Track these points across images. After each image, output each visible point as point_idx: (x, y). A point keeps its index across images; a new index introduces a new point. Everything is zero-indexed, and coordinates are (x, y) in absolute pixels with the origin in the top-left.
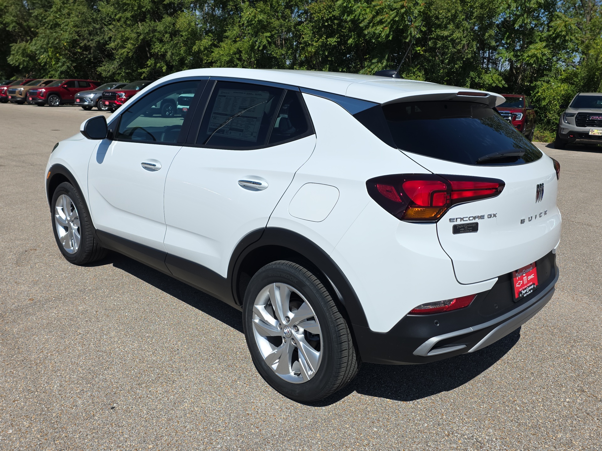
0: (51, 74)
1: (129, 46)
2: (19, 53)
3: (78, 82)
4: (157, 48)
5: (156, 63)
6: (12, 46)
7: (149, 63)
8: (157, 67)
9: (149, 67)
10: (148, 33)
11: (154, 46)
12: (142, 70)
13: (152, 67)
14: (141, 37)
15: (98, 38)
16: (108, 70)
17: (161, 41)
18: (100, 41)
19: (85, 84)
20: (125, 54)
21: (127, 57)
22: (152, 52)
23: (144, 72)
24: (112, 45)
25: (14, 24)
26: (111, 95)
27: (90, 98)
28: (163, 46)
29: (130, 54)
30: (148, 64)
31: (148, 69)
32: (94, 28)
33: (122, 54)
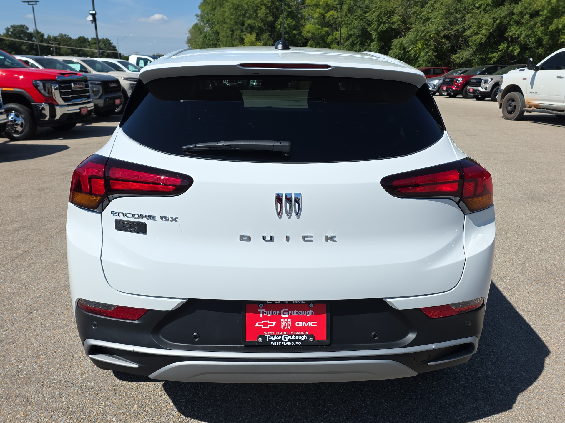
0: (419, 64)
1: (484, 31)
2: (397, 47)
3: (434, 69)
4: (513, 31)
5: (508, 47)
6: (392, 42)
7: (501, 47)
8: (509, 51)
9: (500, 51)
10: (505, 17)
11: (510, 28)
12: (493, 55)
13: (504, 51)
14: (498, 22)
15: (457, 27)
16: (462, 57)
17: (518, 23)
18: (459, 30)
19: (439, 71)
20: (478, 40)
21: (481, 44)
22: (506, 36)
23: (494, 57)
24: (468, 33)
25: (399, 22)
26: (450, 81)
27: (433, 84)
28: (519, 29)
29: (483, 40)
30: (499, 48)
31: (499, 53)
32: (456, 18)
33: (475, 41)
